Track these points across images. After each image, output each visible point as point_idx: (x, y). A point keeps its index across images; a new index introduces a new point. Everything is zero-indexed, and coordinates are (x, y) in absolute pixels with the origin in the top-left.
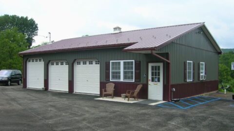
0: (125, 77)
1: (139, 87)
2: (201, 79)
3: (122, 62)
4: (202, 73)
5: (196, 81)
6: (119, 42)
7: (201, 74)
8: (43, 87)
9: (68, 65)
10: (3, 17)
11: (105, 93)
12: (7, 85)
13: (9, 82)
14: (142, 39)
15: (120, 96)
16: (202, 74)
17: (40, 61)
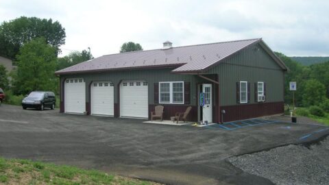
0: (175, 100)
1: (189, 109)
2: (259, 101)
3: (171, 83)
4: (260, 93)
5: (252, 102)
6: (169, 62)
7: (259, 95)
8: (85, 111)
9: (113, 87)
10: (19, 19)
11: (154, 116)
12: (40, 110)
13: (42, 107)
14: (191, 59)
15: (170, 120)
16: (261, 95)
17: (81, 81)
